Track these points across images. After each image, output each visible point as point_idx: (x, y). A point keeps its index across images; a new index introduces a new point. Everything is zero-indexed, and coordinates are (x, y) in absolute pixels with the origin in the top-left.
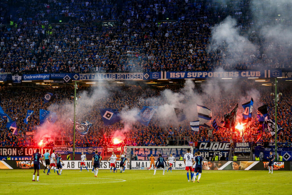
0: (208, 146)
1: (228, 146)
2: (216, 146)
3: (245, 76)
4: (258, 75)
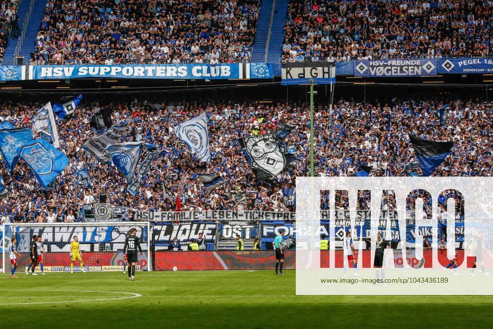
0: (169, 232)
1: (210, 232)
2: (184, 232)
3: (200, 75)
4: (226, 73)
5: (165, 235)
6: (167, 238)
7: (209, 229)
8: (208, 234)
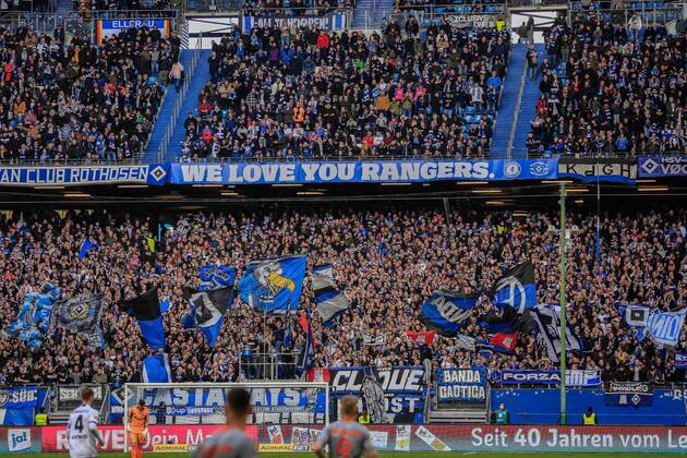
5: (355, 384)
6: (358, 387)
7: (416, 377)
8: (413, 383)
